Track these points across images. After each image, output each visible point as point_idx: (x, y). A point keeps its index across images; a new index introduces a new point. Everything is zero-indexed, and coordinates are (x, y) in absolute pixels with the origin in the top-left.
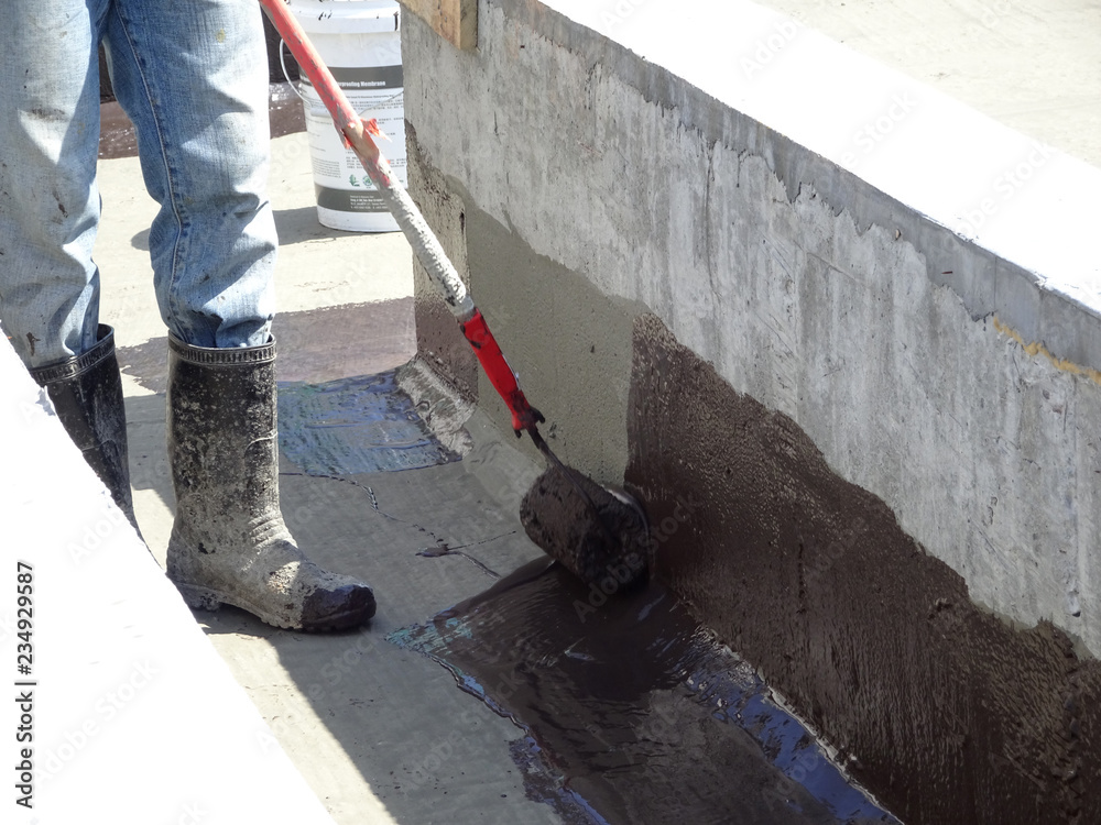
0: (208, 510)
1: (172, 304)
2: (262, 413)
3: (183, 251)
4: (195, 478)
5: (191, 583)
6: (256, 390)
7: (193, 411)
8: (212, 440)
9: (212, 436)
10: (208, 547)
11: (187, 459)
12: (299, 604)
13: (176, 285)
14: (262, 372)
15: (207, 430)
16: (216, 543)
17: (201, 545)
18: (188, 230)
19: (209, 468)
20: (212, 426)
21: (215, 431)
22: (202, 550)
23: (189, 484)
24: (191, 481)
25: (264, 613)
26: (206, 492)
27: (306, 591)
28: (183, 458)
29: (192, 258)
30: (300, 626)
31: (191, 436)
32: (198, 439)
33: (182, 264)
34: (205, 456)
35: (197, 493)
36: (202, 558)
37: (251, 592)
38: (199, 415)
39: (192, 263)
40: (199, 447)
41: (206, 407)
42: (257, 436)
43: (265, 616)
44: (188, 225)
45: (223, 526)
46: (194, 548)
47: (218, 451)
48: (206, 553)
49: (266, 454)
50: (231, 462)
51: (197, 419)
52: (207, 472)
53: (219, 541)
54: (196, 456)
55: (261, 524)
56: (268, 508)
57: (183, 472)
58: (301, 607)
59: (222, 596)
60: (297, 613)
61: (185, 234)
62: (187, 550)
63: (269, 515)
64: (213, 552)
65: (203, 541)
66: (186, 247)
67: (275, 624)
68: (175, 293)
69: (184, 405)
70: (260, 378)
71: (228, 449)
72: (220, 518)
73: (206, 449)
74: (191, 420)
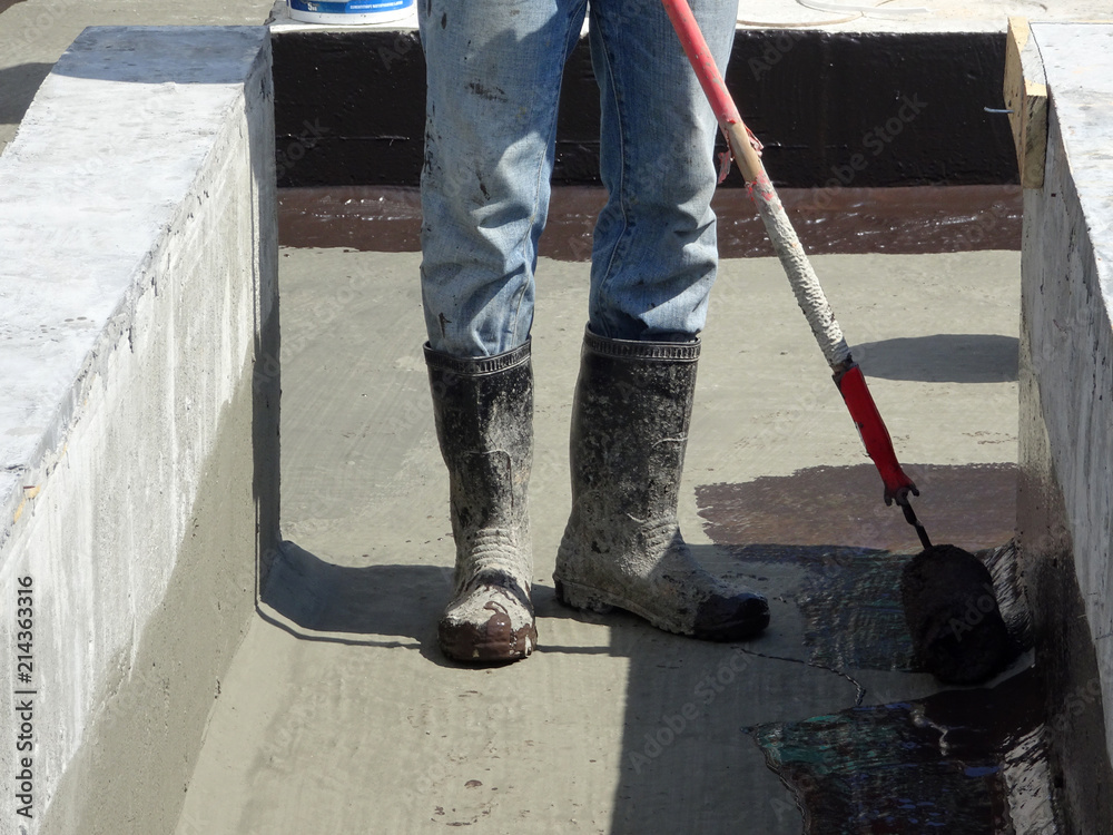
0: (606, 508)
1: (602, 300)
2: (673, 413)
3: (623, 249)
4: (596, 475)
5: (580, 583)
6: (670, 388)
7: (601, 406)
8: (618, 435)
9: (618, 431)
10: (602, 545)
11: (589, 454)
12: (693, 608)
13: (609, 282)
14: (679, 371)
15: (615, 425)
16: (610, 543)
17: (595, 543)
18: (633, 230)
19: (612, 465)
20: (620, 421)
21: (623, 426)
22: (595, 548)
23: (589, 480)
24: (591, 478)
25: (654, 617)
26: (605, 489)
27: (701, 596)
28: (586, 453)
29: (630, 259)
30: (692, 632)
31: (596, 431)
32: (603, 434)
33: (619, 263)
34: (609, 452)
35: (596, 490)
36: (595, 557)
37: (644, 594)
38: (607, 410)
39: (630, 263)
40: (604, 443)
41: (616, 401)
42: (665, 436)
43: (655, 619)
44: (633, 224)
45: (619, 525)
46: (587, 547)
47: (624, 447)
48: (599, 552)
49: (672, 456)
50: (635, 460)
51: (605, 414)
52: (610, 468)
53: (614, 541)
54: (599, 452)
55: (658, 526)
56: (667, 511)
57: (585, 467)
58: (695, 613)
59: (611, 598)
60: (691, 619)
61: (628, 233)
62: (580, 548)
63: (667, 519)
64: (607, 551)
65: (597, 540)
66: (628, 248)
67: (665, 628)
68: (606, 290)
69: (591, 399)
70: (676, 377)
71: (634, 446)
72: (618, 517)
73: (610, 445)
74: (598, 415)
